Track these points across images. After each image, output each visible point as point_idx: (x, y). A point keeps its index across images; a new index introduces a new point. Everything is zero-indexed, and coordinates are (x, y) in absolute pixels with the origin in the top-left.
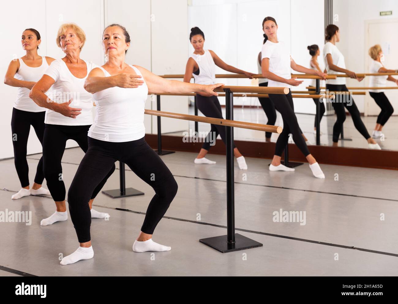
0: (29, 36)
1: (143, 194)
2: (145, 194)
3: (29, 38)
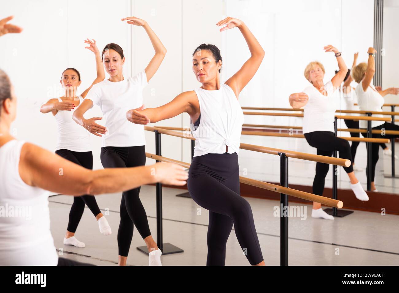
0: (72, 77)
1: (182, 251)
2: (184, 251)
3: (73, 78)
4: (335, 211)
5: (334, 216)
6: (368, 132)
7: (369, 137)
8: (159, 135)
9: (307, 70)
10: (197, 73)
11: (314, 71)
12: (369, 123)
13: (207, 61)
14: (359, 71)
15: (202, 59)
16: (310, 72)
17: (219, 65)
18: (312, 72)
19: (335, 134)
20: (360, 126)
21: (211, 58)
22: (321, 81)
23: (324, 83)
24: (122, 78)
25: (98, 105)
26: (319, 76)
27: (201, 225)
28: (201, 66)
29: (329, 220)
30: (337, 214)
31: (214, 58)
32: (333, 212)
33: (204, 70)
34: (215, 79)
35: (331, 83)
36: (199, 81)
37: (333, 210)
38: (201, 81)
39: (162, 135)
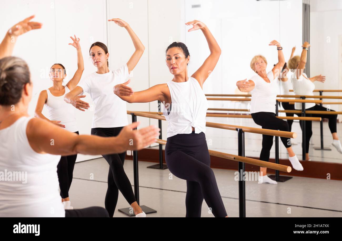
1: (156, 212)
4: (278, 177)
5: (277, 181)
6: (303, 112)
7: (303, 116)
8: (135, 117)
9: (253, 63)
10: (170, 67)
11: (258, 64)
12: (303, 105)
13: (179, 57)
14: (294, 63)
15: (175, 55)
16: (255, 64)
17: (188, 60)
18: (257, 64)
19: (277, 114)
20: (296, 108)
21: (181, 55)
22: (264, 71)
23: (267, 73)
24: (107, 71)
25: (87, 92)
26: (262, 67)
27: (169, 190)
28: (174, 61)
29: (273, 184)
30: (279, 179)
31: (184, 54)
32: (276, 178)
33: (176, 64)
34: (184, 72)
35: (272, 72)
36: (172, 73)
37: (276, 176)
38: (173, 74)
39: (137, 117)
